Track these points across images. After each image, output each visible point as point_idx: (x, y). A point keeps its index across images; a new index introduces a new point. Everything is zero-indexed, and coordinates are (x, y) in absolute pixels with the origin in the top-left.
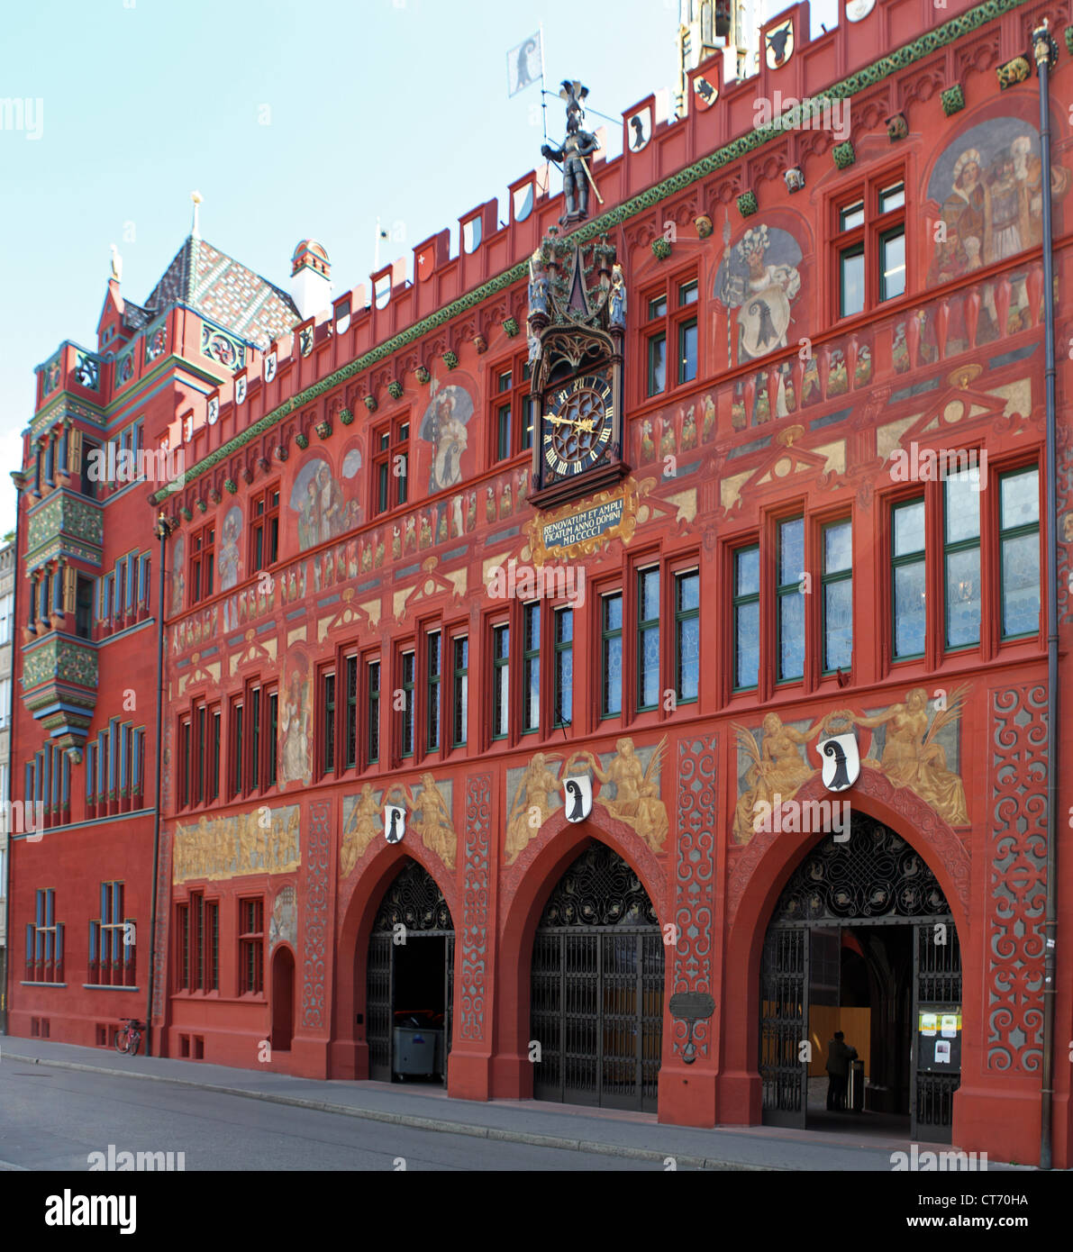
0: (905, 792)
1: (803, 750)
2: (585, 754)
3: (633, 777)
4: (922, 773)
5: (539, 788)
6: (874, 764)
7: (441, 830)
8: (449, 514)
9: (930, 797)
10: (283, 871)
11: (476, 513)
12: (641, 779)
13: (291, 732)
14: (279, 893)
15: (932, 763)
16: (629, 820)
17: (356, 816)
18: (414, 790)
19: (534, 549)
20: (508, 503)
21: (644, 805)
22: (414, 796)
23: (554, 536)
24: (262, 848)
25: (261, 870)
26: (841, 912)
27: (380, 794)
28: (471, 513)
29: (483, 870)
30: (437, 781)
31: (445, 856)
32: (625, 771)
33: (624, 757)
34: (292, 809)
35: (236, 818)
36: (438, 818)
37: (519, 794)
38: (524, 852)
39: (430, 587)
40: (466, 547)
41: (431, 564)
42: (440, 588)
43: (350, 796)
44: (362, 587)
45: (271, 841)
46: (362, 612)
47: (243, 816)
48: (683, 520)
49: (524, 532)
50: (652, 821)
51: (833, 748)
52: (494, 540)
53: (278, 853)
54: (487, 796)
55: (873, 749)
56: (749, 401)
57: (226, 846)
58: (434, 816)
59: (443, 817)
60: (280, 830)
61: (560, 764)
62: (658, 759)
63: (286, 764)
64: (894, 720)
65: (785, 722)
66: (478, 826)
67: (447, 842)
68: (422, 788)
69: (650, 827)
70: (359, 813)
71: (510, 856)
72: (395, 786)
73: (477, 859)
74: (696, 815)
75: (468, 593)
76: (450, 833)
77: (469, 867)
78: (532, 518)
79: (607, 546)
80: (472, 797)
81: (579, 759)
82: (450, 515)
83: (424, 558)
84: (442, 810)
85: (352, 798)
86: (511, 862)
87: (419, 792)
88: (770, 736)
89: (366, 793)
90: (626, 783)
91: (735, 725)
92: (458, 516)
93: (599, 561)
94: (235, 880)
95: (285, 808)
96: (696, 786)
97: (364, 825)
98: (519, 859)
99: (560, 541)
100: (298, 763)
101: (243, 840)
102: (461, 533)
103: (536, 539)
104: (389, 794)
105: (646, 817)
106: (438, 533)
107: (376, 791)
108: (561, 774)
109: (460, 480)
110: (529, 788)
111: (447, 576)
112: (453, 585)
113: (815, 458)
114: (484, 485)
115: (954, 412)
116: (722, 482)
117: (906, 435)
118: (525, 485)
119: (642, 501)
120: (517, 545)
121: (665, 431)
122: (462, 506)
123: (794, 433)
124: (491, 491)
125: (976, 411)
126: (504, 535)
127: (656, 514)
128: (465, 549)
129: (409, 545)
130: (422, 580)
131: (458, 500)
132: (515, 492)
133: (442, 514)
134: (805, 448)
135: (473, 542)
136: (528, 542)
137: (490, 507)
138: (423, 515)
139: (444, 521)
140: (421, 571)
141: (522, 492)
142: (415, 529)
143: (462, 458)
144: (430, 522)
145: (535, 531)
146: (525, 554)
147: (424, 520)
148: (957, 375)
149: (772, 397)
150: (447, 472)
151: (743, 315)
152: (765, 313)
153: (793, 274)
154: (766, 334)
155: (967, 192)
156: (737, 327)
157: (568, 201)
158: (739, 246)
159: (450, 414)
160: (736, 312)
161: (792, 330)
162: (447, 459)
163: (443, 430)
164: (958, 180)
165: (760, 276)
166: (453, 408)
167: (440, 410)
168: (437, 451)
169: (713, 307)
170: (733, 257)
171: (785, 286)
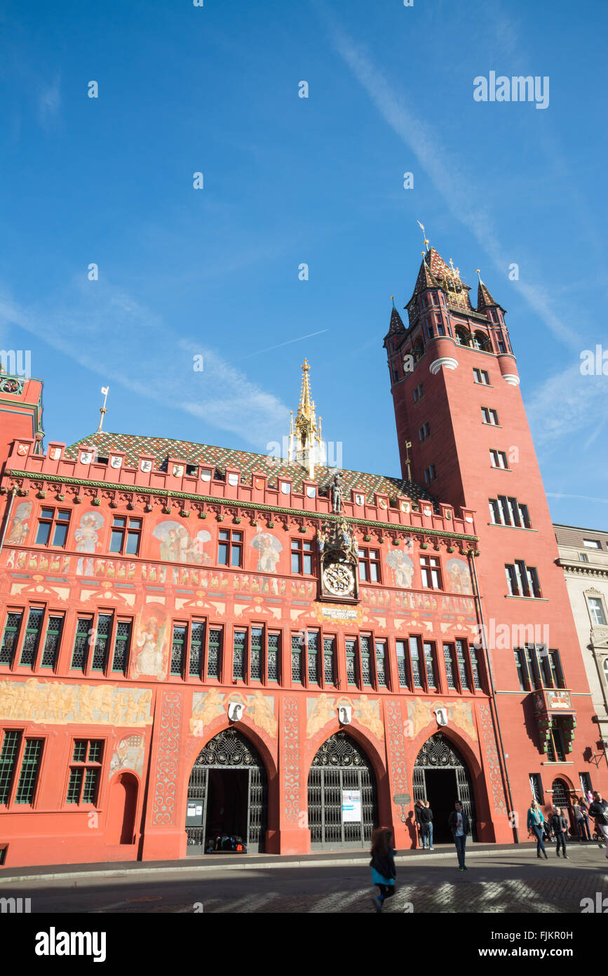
0: (460, 728)
1: (429, 711)
2: (346, 698)
3: (368, 710)
4: (464, 724)
5: (324, 708)
6: (451, 719)
7: (267, 718)
8: (270, 584)
9: (467, 731)
10: (130, 725)
11: (286, 589)
12: (372, 711)
13: (146, 649)
14: (125, 738)
15: (466, 721)
16: (368, 726)
17: (203, 703)
18: (249, 697)
19: (317, 614)
20: (303, 592)
21: (373, 722)
22: (249, 700)
23: (327, 612)
24: (105, 709)
25: (105, 722)
26: (433, 764)
27: (223, 695)
28: (283, 588)
29: (295, 740)
30: (264, 695)
31: (269, 731)
32: (364, 707)
33: (363, 701)
34: (144, 691)
35: (77, 687)
36: (265, 712)
37: (313, 709)
38: (317, 733)
39: (258, 609)
41: (259, 600)
42: (264, 612)
43: (200, 692)
44: (210, 593)
45: (119, 706)
46: (211, 605)
47: (87, 687)
48: (381, 627)
49: (312, 606)
50: (377, 728)
51: (440, 712)
52: (295, 603)
53: (126, 714)
54: (296, 708)
55: (450, 714)
56: (402, 599)
57: (62, 703)
58: (263, 711)
59: (268, 712)
60: (129, 701)
61: (334, 700)
62: (378, 705)
63: (140, 665)
64: (454, 707)
65: (422, 700)
66: (291, 719)
67: (271, 725)
68: (253, 697)
69: (376, 730)
70: (206, 702)
71: (309, 735)
72: (235, 693)
73: (292, 734)
74: (395, 727)
75: (282, 619)
76: (272, 720)
77: (287, 737)
78: (316, 602)
79: (351, 624)
80: (287, 706)
81: (343, 699)
83: (254, 596)
84: (267, 709)
85: (201, 694)
86: (310, 737)
87: (252, 699)
88: (418, 704)
89: (212, 693)
90: (366, 712)
91: (406, 698)
92: (275, 586)
93: (349, 629)
94: (69, 726)
95: (136, 688)
96: (394, 717)
97: (209, 709)
98: (314, 736)
99: (330, 616)
100: (153, 666)
101: (84, 700)
102: (277, 594)
103: (318, 610)
104: (230, 696)
105: (375, 726)
106: (263, 588)
107: (221, 693)
108: (335, 703)
109: (276, 573)
110: (319, 707)
111: (269, 608)
112: (273, 613)
113: (424, 624)
114: (290, 580)
115: (459, 627)
116: (395, 620)
117: (448, 628)
118: (312, 588)
119: (365, 614)
120: (308, 609)
121: (372, 595)
122: (278, 583)
123: (416, 615)
124: (294, 584)
125: (465, 629)
126: (302, 603)
127: (371, 621)
128: (280, 601)
129: (245, 587)
130: (253, 604)
131: (275, 580)
132: (306, 589)
133: (265, 582)
134: (420, 620)
135: (284, 600)
136: (314, 610)
137: (294, 590)
138: (254, 578)
139: (267, 585)
140: (253, 601)
141: (310, 590)
142: (248, 581)
143: (277, 565)
144: (258, 582)
145: (318, 608)
146: (313, 614)
147: (255, 580)
148: (459, 618)
149: (408, 601)
150: (268, 566)
151: (396, 573)
152: (404, 576)
153: (411, 569)
154: (404, 581)
155: (456, 573)
156: (395, 576)
157: (335, 505)
158: (393, 552)
159: (269, 544)
160: (394, 570)
161: (412, 585)
162: (268, 561)
163: (265, 549)
164: (454, 570)
165: (401, 564)
166: (271, 542)
167: (263, 540)
168: (262, 555)
169: (387, 565)
170: (392, 554)
171: (409, 571)
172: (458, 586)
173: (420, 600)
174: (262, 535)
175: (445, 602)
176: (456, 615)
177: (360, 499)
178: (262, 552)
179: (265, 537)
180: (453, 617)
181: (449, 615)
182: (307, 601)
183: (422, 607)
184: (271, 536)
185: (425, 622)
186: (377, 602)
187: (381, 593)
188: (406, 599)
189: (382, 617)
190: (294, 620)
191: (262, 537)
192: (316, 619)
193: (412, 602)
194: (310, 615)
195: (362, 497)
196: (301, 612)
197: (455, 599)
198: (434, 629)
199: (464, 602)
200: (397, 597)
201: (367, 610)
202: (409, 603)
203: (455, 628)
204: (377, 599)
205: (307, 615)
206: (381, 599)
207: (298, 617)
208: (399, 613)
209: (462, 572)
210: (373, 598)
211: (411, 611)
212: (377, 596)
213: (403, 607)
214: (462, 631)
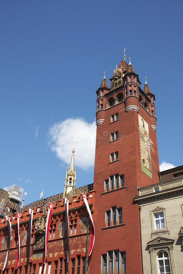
28: (26, 250)
40: (24, 255)
48: (50, 257)
79: (41, 259)
82: (23, 250)
102: (24, 253)
103: (33, 256)
106: (21, 252)
109: (25, 245)
111: (21, 259)
115: (79, 250)
116: (55, 253)
117: (74, 252)
121: (50, 244)
131: (24, 248)
150: (24, 243)
152: (62, 232)
154: (62, 235)
156: (59, 234)
158: (61, 223)
160: (59, 231)
161: (64, 235)
163: (24, 237)
164: (82, 223)
165: (62, 228)
167: (24, 234)
169: (57, 230)
175: (75, 239)
176: (78, 245)
179: (25, 232)
181: (75, 245)
189: (51, 253)
190: (26, 261)
194: (31, 258)
199: (83, 237)
200: (58, 242)
202: (61, 244)
203: (77, 251)
208: (57, 250)
211: (62, 247)
213: (59, 247)
214: (80, 252)
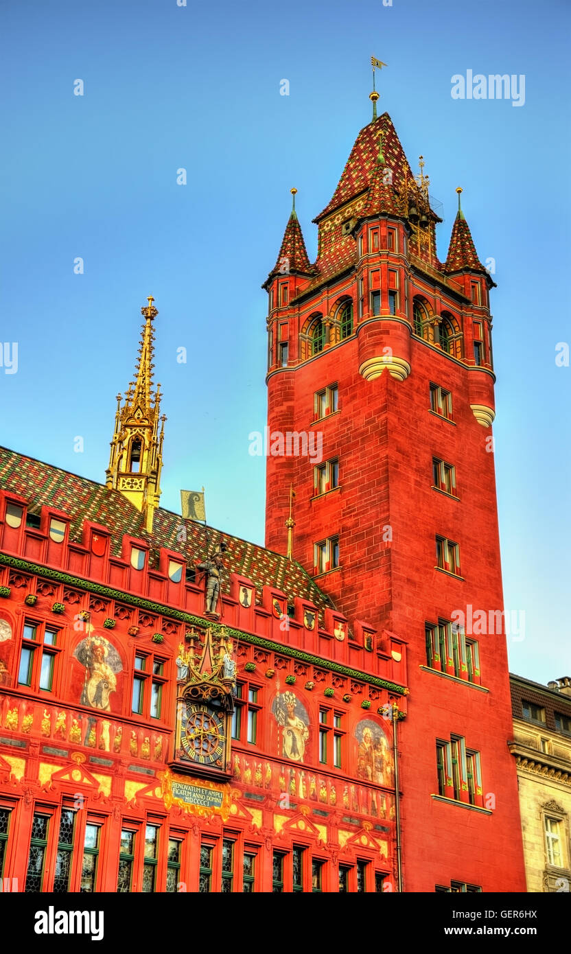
8: (99, 730)
11: (121, 742)
19: (165, 793)
20: (147, 750)
23: (179, 792)
28: (118, 740)
39: (77, 775)
41: (79, 759)
42: (86, 781)
44: (2, 739)
46: (3, 762)
48: (255, 825)
49: (158, 776)
52: (134, 769)
56: (288, 779)
75: (112, 797)
78: (164, 770)
79: (213, 817)
83: (72, 750)
92: (106, 735)
93: (208, 824)
99: (182, 798)
102: (107, 749)
103: (166, 786)
106: (87, 738)
109: (108, 709)
111: (94, 775)
112: (98, 784)
113: (315, 828)
114: (129, 727)
115: (364, 840)
116: (275, 815)
117: (349, 840)
118: (160, 745)
119: (233, 801)
120: (152, 782)
121: (246, 768)
122: (111, 730)
123: (306, 810)
124: (134, 734)
125: (371, 845)
126: (142, 771)
127: (241, 814)
128: (111, 763)
129: (59, 732)
130: (69, 765)
131: (106, 724)
132: (152, 745)
133: (92, 726)
134: (310, 821)
135: (118, 762)
136: (161, 786)
137: (133, 745)
138: (75, 718)
139: (93, 733)
140: (70, 758)
141: (158, 749)
142: (66, 721)
143: (113, 697)
144: (80, 726)
145: (166, 781)
146: (158, 792)
147: (75, 721)
148: (365, 824)
149: (297, 784)
150: (98, 698)
151: (284, 733)
152: (294, 739)
153: (306, 729)
154: (294, 750)
155: (367, 745)
156: (282, 736)
157: (208, 601)
158: (283, 695)
159: (103, 658)
160: (282, 728)
161: (305, 756)
162: (99, 688)
163: (96, 665)
164: (365, 738)
165: (293, 719)
166: (106, 655)
167: (94, 649)
168: (90, 677)
169: (271, 717)
170: (281, 698)
171: (303, 732)
172: (369, 769)
173: (313, 786)
174: (93, 639)
175: (349, 793)
176: (361, 819)
177: (246, 596)
178: (91, 669)
179: (98, 643)
180: (356, 822)
181: (351, 817)
182: (151, 767)
183: (315, 798)
184: (107, 642)
185: (317, 826)
186: (251, 781)
187: (260, 766)
188: (294, 781)
189: (257, 808)
190: (129, 799)
191: (93, 643)
192: (162, 801)
193: (303, 786)
194: (154, 793)
195: (250, 592)
196: (142, 786)
197: (362, 791)
198: (328, 840)
199: (374, 796)
200: (282, 775)
201: (237, 794)
202: (297, 788)
203: (357, 842)
204: (253, 775)
205: (150, 794)
206: (259, 776)
207: (137, 794)
209: (376, 745)
210: (248, 773)
211: (301, 802)
212: (254, 771)
214: (367, 848)
